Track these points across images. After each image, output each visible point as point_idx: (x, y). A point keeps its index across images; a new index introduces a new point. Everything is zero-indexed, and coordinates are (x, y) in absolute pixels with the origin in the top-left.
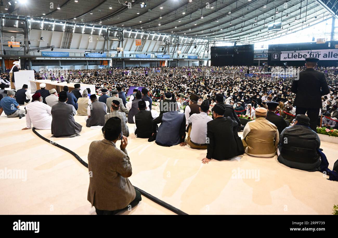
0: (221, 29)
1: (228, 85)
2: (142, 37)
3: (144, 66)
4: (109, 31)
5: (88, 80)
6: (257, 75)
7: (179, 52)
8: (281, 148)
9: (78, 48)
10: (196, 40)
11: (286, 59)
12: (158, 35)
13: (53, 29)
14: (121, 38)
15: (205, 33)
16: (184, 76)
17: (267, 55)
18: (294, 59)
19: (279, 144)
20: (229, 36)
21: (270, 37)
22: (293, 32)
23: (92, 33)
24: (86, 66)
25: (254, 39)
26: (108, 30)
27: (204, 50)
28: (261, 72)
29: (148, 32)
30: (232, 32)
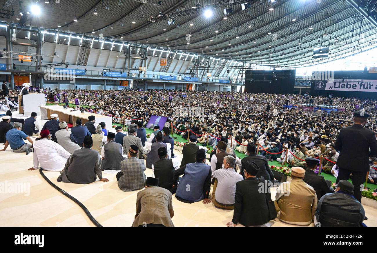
0: (259, 51)
1: (263, 119)
2: (168, 56)
3: (168, 88)
4: (131, 48)
5: (104, 103)
6: (296, 107)
7: (209, 75)
8: (319, 216)
9: (95, 66)
10: (230, 61)
11: (331, 88)
12: (186, 55)
13: (69, 43)
14: (144, 56)
15: (240, 55)
16: (213, 104)
17: (309, 82)
18: (341, 89)
19: (316, 210)
20: (267, 60)
21: (315, 62)
22: (342, 58)
23: (111, 49)
24: (104, 86)
25: (296, 64)
26: (130, 46)
27: (238, 74)
28: (301, 103)
29: (175, 50)
30: (271, 55)
